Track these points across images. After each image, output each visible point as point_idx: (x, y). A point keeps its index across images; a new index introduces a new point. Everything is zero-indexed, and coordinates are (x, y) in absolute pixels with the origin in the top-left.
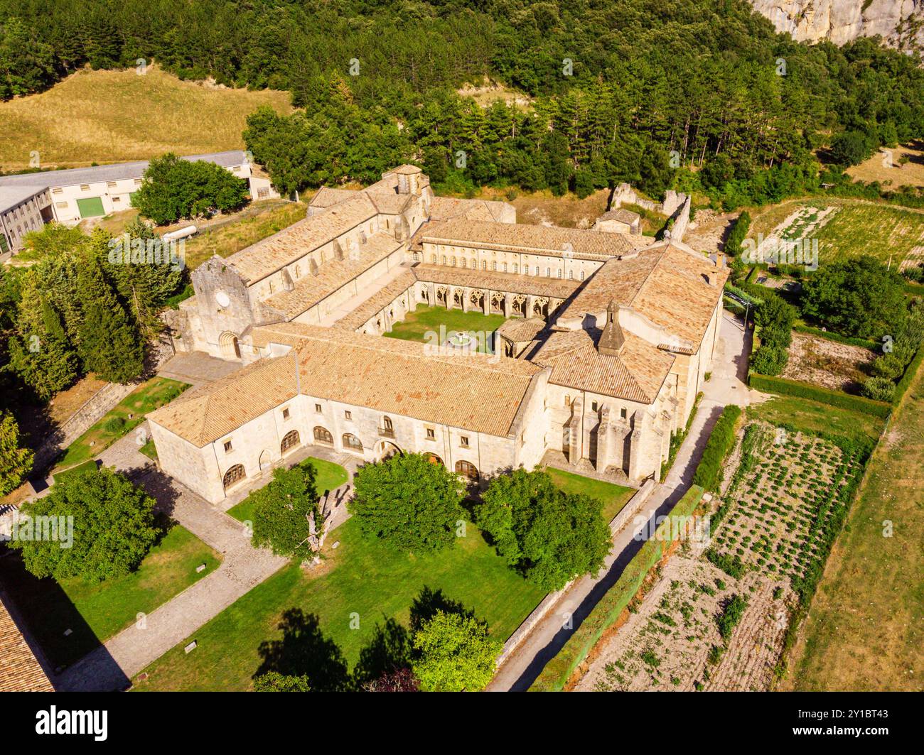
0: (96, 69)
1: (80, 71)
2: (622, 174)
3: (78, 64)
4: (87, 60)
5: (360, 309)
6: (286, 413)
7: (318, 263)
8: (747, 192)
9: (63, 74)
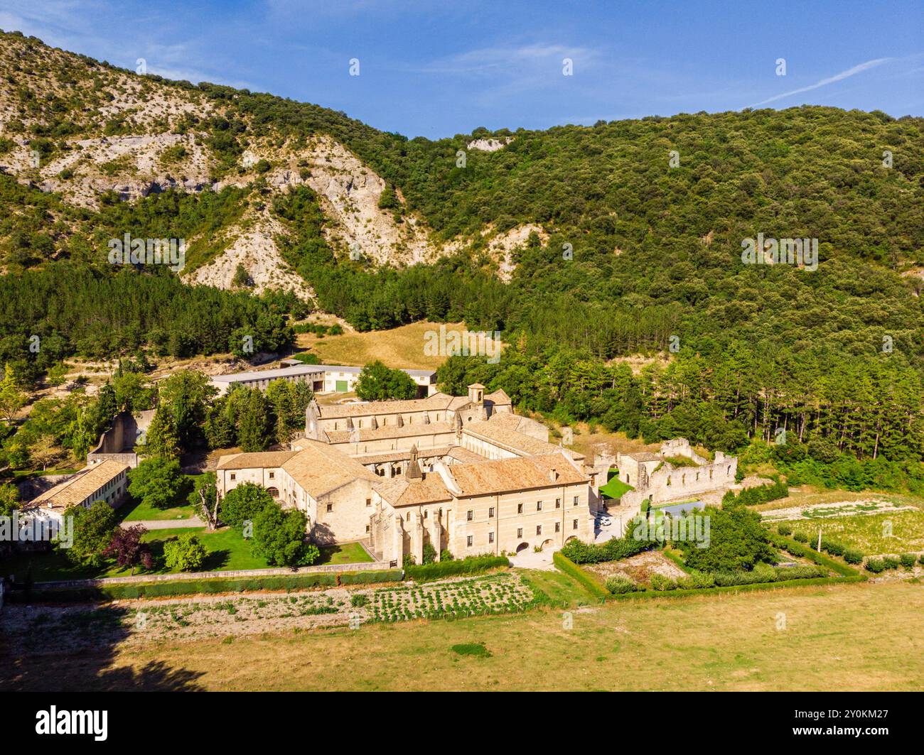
0: (429, 321)
1: (420, 321)
2: (684, 431)
3: (421, 317)
4: (427, 316)
5: (388, 456)
6: (272, 475)
7: (380, 423)
8: (822, 473)
9: (408, 321)
